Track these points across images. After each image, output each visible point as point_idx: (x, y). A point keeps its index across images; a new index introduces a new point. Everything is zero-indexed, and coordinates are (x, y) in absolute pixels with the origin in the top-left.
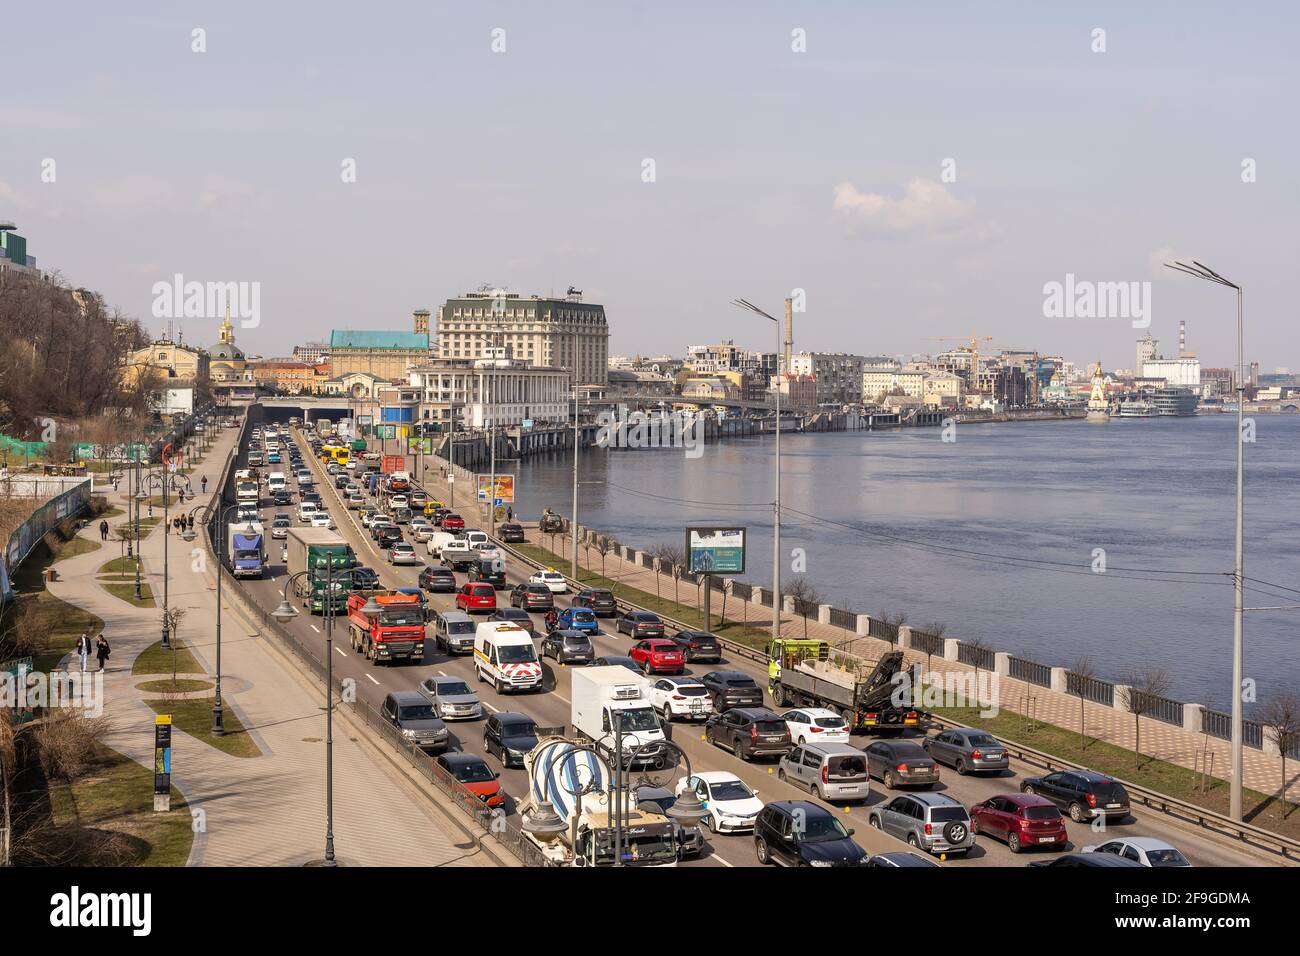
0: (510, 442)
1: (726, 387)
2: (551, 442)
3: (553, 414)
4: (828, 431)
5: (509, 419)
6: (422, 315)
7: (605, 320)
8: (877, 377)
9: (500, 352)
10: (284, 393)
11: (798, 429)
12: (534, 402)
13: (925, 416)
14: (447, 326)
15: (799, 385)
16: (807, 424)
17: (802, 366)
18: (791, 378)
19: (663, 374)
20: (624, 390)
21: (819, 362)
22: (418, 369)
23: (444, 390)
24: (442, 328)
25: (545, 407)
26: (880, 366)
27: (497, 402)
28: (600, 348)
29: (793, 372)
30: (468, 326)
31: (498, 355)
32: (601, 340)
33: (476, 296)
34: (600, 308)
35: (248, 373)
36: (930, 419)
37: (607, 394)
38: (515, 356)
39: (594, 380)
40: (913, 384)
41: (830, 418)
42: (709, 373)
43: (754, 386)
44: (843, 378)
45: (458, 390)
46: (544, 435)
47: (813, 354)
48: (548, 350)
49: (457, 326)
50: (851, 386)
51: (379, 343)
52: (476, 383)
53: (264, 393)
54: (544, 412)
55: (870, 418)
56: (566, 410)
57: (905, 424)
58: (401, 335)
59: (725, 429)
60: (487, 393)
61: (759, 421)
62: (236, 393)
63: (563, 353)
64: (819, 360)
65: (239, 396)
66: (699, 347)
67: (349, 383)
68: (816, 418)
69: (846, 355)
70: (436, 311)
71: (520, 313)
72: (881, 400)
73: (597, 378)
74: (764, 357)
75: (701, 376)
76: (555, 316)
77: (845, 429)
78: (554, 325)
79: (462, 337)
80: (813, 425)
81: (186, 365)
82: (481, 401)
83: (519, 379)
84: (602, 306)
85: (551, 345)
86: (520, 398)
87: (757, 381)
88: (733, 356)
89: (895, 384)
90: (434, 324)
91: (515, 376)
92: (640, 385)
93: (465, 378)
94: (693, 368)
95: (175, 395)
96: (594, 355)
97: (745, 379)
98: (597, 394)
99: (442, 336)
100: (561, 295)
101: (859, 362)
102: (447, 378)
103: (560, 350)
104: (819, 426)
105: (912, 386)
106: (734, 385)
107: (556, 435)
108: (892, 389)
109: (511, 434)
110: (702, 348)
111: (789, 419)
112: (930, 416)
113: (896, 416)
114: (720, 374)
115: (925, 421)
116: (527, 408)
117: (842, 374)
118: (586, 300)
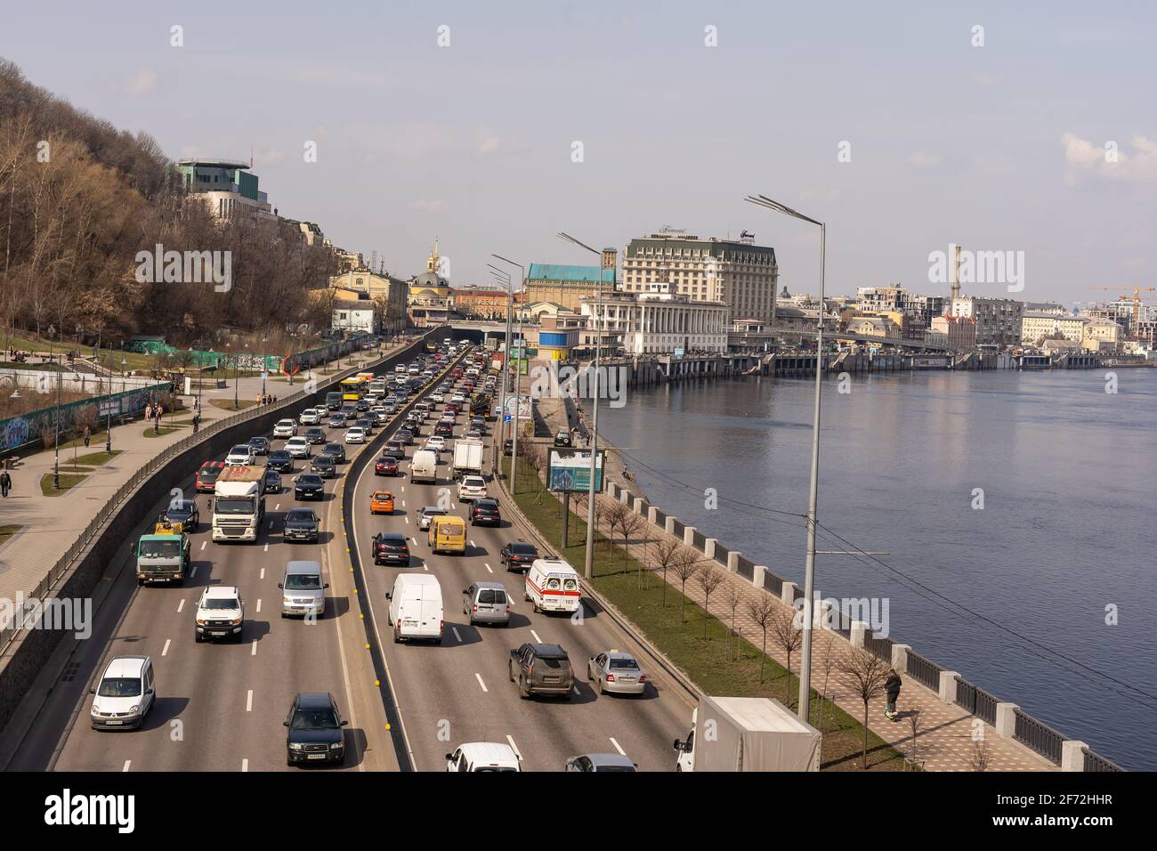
0: (659, 367)
1: (887, 326)
2: (702, 369)
3: (711, 344)
4: (978, 369)
5: (663, 348)
6: (610, 252)
7: (775, 262)
8: (1040, 321)
9: (665, 287)
10: (476, 317)
11: (949, 367)
12: (693, 333)
13: (1076, 359)
14: (630, 262)
15: (957, 326)
16: (958, 362)
17: (963, 309)
18: (951, 320)
19: (829, 312)
20: (790, 325)
21: (980, 306)
22: (589, 300)
23: (609, 319)
24: (626, 264)
25: (704, 338)
26: (1049, 312)
27: (658, 331)
28: (769, 286)
29: (954, 315)
30: (649, 263)
31: (662, 290)
32: (770, 279)
33: (657, 236)
34: (771, 251)
35: (450, 298)
36: (1081, 363)
37: (765, 329)
38: (680, 291)
39: (755, 315)
40: (1074, 330)
41: (981, 358)
42: (874, 312)
43: (914, 326)
44: (1002, 321)
45: (622, 320)
46: (695, 363)
47: (974, 298)
48: (720, 287)
49: (640, 263)
50: (1010, 328)
51: (570, 276)
52: (638, 314)
53: (456, 316)
54: (701, 342)
55: (1021, 360)
56: (724, 342)
57: (1056, 367)
58: (591, 270)
59: (876, 364)
60: (649, 323)
61: (910, 357)
62: (431, 316)
63: (734, 290)
64: (978, 304)
65: (433, 319)
66: (868, 289)
67: (536, 310)
68: (967, 357)
69: (1006, 300)
70: (622, 249)
71: (696, 253)
72: (1040, 343)
73: (759, 313)
74: (930, 299)
75: (865, 315)
76: (728, 257)
77: (995, 368)
78: (727, 265)
79: (644, 273)
80: (964, 363)
81: (379, 289)
82: (642, 331)
83: (680, 313)
84: (772, 249)
85: (722, 282)
86: (680, 329)
87: (917, 321)
88: (898, 298)
89: (1056, 329)
90: (621, 261)
91: (676, 309)
92: (805, 321)
93: (629, 309)
94: (857, 307)
95: (358, 315)
96: (763, 293)
97: (906, 319)
98: (756, 328)
99: (626, 272)
100: (735, 238)
101: (1018, 307)
102: (612, 309)
103: (731, 288)
104: (970, 365)
105: (1071, 330)
106: (895, 324)
107: (707, 364)
108: (1053, 334)
109: (662, 360)
110: (871, 290)
111: (941, 357)
112: (1081, 359)
113: (1048, 358)
114: (883, 314)
115: (1076, 364)
116: (687, 338)
117: (1002, 317)
118: (757, 243)
